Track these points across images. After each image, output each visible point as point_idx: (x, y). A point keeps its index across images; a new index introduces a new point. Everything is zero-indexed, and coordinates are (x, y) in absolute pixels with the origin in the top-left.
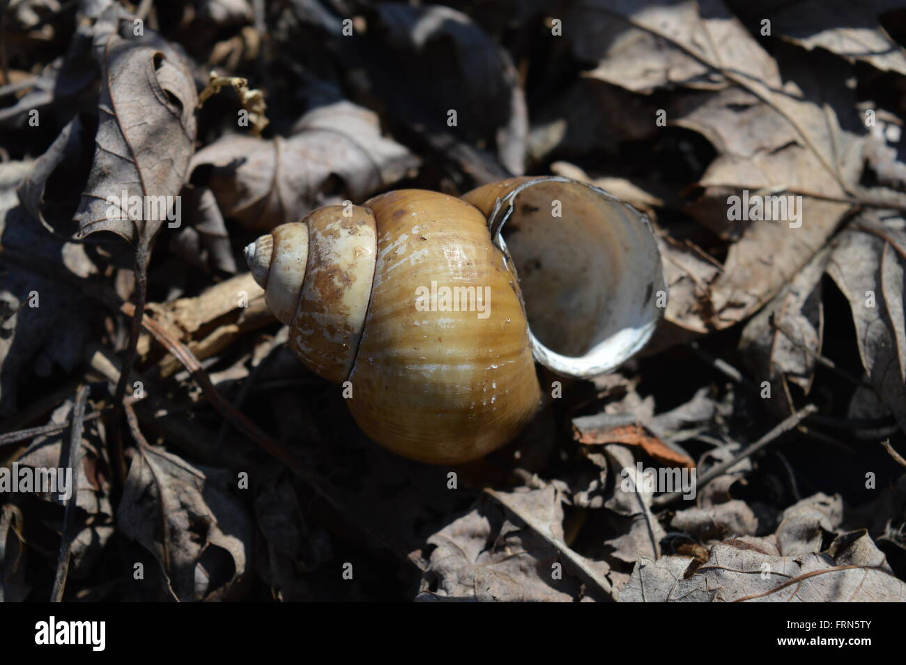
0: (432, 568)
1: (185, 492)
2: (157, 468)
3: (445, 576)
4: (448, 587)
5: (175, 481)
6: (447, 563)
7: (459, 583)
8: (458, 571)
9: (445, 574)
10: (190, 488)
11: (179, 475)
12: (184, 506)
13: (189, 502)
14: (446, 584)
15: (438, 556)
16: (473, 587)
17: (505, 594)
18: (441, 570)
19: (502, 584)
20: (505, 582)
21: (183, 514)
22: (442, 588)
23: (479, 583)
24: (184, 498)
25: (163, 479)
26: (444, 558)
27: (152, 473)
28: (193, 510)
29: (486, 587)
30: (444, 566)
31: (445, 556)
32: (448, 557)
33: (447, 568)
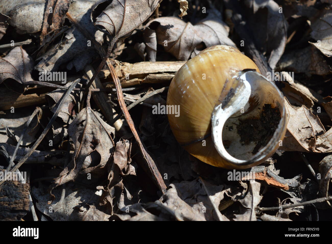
0: (167, 194)
1: (95, 128)
2: (89, 116)
3: (169, 199)
4: (168, 203)
5: (94, 123)
6: (173, 195)
7: (173, 203)
8: (175, 199)
9: (170, 198)
10: (97, 128)
11: (96, 122)
12: (93, 133)
13: (95, 133)
14: (168, 202)
15: (170, 191)
16: (177, 207)
17: (187, 214)
18: (169, 196)
19: (187, 210)
20: (189, 210)
21: (92, 136)
22: (166, 203)
23: (180, 206)
24: (94, 130)
25: (90, 120)
26: (172, 193)
27: (87, 117)
28: (95, 136)
29: (181, 208)
30: (171, 195)
31: (173, 192)
32: (174, 193)
33: (171, 196)
